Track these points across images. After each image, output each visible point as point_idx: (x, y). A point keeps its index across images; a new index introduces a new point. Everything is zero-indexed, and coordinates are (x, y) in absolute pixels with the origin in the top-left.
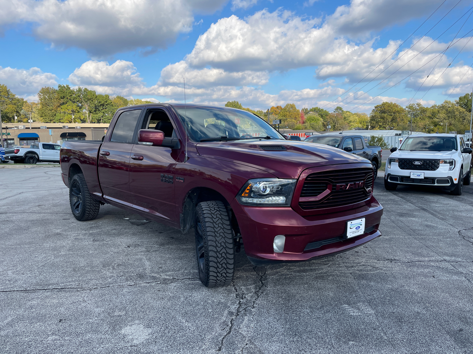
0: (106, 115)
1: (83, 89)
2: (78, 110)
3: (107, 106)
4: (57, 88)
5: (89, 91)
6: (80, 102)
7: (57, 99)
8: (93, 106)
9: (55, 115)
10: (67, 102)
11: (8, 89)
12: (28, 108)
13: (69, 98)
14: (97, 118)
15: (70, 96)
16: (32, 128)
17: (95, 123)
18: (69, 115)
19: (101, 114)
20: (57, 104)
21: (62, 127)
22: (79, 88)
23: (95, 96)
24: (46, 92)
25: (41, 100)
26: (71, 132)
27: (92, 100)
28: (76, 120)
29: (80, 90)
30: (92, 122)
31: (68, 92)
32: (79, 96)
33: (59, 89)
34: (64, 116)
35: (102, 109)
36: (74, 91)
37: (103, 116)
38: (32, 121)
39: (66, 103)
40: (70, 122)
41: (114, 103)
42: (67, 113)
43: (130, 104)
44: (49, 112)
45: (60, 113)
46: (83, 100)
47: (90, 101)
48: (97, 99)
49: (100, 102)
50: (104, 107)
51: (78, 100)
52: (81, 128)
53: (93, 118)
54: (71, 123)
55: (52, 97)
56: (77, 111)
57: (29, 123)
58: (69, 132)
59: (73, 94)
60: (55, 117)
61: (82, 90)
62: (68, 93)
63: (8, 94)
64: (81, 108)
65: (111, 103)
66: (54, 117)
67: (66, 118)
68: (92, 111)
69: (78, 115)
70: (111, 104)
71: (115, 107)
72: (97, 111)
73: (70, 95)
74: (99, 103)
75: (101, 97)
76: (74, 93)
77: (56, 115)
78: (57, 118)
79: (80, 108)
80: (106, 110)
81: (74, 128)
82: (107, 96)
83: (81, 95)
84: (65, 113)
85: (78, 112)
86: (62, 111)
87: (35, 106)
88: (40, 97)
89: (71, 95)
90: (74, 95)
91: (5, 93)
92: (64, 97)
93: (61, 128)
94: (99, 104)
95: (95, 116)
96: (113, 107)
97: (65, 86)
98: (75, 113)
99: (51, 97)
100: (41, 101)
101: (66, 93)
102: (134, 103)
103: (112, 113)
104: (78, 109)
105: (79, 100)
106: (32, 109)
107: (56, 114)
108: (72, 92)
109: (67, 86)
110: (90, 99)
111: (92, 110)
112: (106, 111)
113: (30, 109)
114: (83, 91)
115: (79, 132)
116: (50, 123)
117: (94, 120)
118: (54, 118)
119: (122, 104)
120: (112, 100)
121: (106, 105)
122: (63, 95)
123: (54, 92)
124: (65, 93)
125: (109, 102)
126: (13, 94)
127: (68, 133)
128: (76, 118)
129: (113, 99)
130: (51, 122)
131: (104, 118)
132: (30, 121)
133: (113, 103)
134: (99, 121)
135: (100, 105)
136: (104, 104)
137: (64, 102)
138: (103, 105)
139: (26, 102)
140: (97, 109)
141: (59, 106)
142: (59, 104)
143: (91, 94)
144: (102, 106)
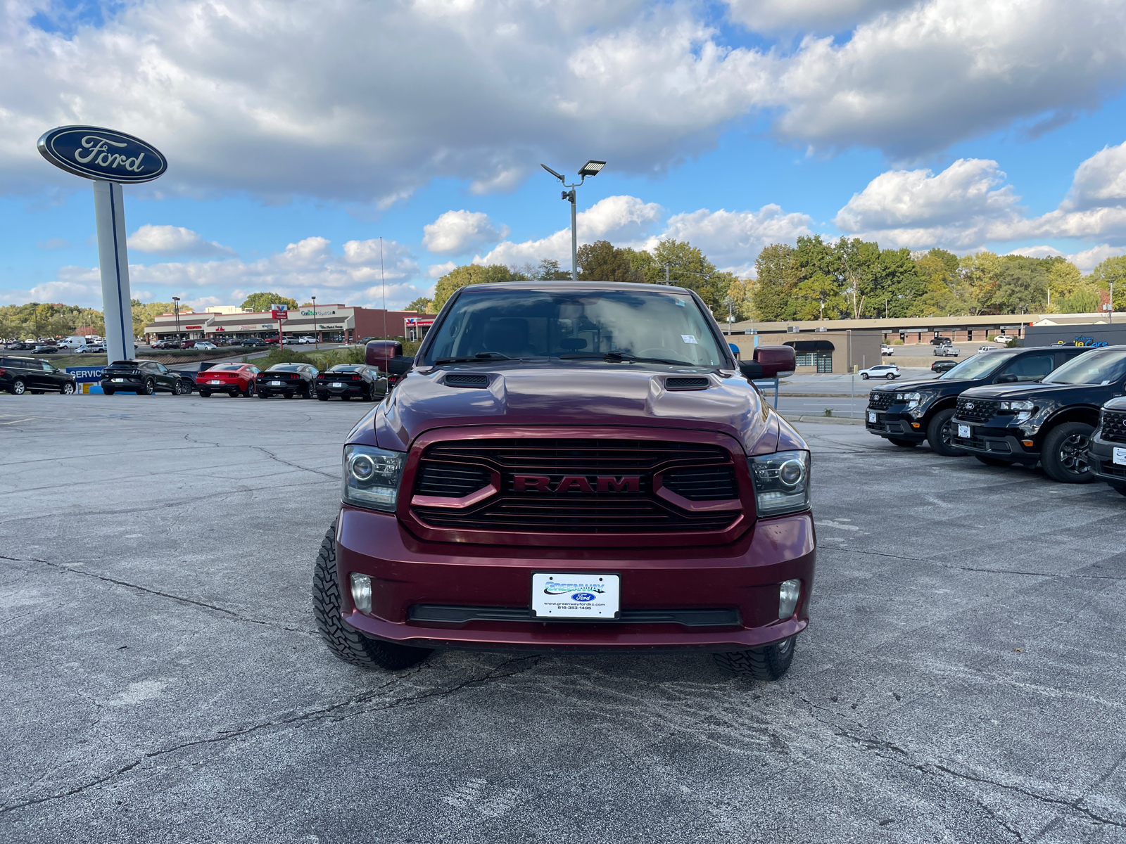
0: (900, 297)
1: (851, 240)
2: (834, 291)
3: (902, 277)
4: (795, 246)
5: (863, 245)
6: (840, 272)
7: (793, 268)
8: (868, 280)
9: (786, 304)
10: (812, 273)
11: (702, 257)
12: (738, 293)
13: (817, 264)
14: (876, 306)
15: (819, 260)
16: (732, 334)
17: (870, 317)
18: (814, 302)
19: (885, 297)
20: (791, 280)
21: (786, 329)
22: (843, 240)
23: (875, 255)
24: (772, 254)
25: (761, 272)
26: (803, 340)
27: (868, 266)
28: (829, 312)
29: (843, 244)
30: (863, 316)
31: (817, 250)
32: (839, 258)
33: (800, 247)
34: (804, 304)
35: (889, 286)
36: (829, 248)
37: (891, 300)
38: (733, 319)
39: (811, 277)
40: (816, 318)
41: (921, 268)
42: (811, 298)
43: (963, 266)
44: (774, 298)
45: (797, 299)
46: (847, 266)
47: (865, 267)
48: (880, 260)
49: (886, 268)
50: (895, 279)
51: (836, 266)
52: (829, 330)
53: (868, 305)
54: (817, 320)
55: (783, 265)
56: (832, 293)
57: (728, 322)
58: (800, 340)
59: (827, 254)
60: (785, 307)
61: (847, 244)
62: (815, 254)
63: (702, 266)
64: (843, 285)
65: (913, 267)
66: (783, 308)
67: (807, 309)
68: (865, 291)
69: (831, 301)
70: (913, 270)
71: (923, 278)
72: (878, 290)
73: (820, 256)
74: (884, 270)
75: (891, 256)
76: (828, 252)
77: (789, 303)
78: (790, 310)
79: (839, 285)
80: (900, 286)
81: (813, 331)
82: (905, 252)
83: (845, 256)
84: (806, 298)
85: (836, 294)
86: (800, 295)
87: (751, 286)
88: (759, 268)
89: (823, 258)
90: (828, 258)
91: (696, 265)
92: (807, 262)
93: (785, 332)
94: (884, 274)
95: (873, 301)
96: (917, 278)
97: (813, 238)
98: (828, 297)
99: (781, 265)
100: (761, 276)
101: (812, 253)
102: (973, 264)
103: (913, 291)
104: (835, 288)
105: (838, 267)
106: (745, 294)
107: (787, 301)
108: (825, 251)
109: (817, 238)
110: (863, 263)
111: (866, 288)
112: (898, 289)
113: (742, 293)
114: (849, 246)
115: (819, 339)
116: (775, 321)
117: (869, 312)
118: (783, 310)
119: (942, 269)
120: (916, 260)
121: (901, 273)
122: (804, 260)
123: (789, 253)
124: (810, 254)
125: (908, 266)
126: (712, 264)
127: (796, 342)
128: (829, 309)
129: (918, 258)
130: (778, 320)
131: (894, 305)
132: (730, 319)
133: (917, 269)
134: (880, 313)
135: (886, 275)
136: (896, 272)
137: (808, 273)
138: (893, 274)
139: (736, 279)
140: (879, 284)
141: (795, 285)
142: (795, 280)
143: (868, 250)
144: (891, 277)
